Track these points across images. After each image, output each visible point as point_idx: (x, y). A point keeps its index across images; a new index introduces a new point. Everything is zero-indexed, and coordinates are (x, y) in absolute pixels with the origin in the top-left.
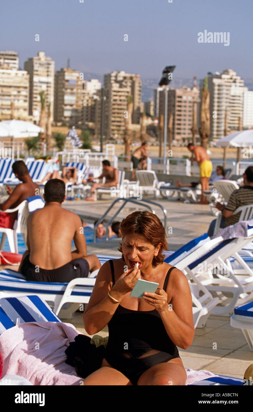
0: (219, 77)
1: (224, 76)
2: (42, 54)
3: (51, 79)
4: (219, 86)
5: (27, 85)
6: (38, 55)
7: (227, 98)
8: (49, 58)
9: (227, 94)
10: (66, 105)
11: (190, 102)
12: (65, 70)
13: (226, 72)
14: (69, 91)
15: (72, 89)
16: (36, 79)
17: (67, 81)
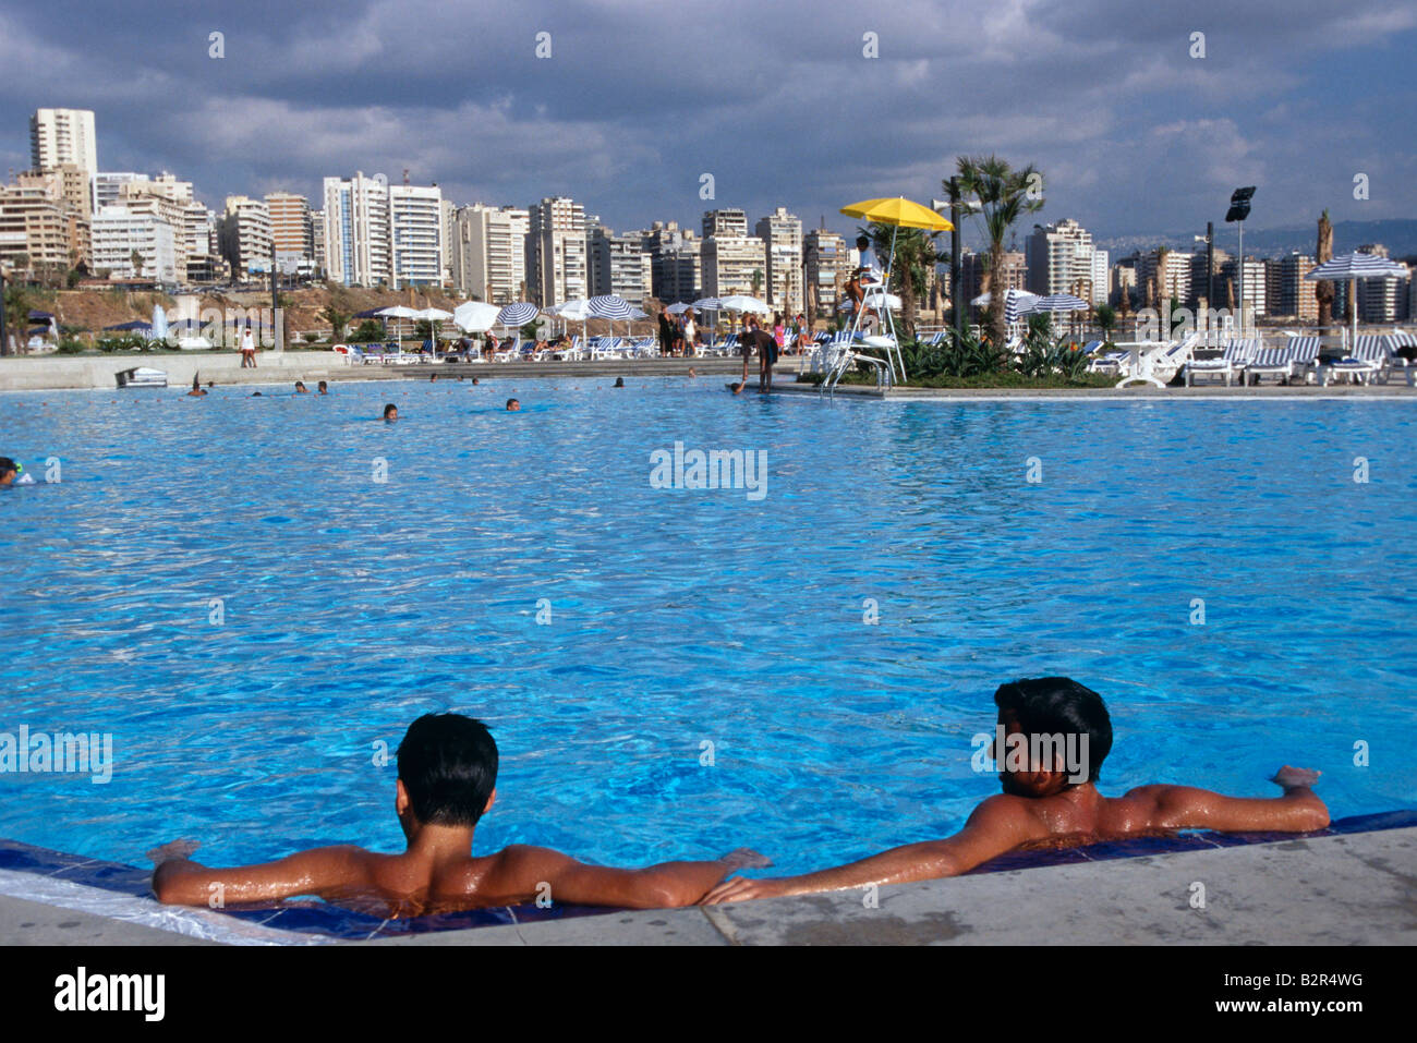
0: (1054, 231)
1: (1059, 230)
2: (782, 211)
3: (798, 248)
4: (1056, 244)
5: (764, 259)
6: (777, 212)
7: (1069, 263)
8: (792, 217)
9: (1069, 256)
10: (822, 286)
11: (1012, 272)
12: (818, 232)
13: (1063, 222)
14: (825, 264)
15: (830, 262)
16: (774, 248)
17: (822, 249)
